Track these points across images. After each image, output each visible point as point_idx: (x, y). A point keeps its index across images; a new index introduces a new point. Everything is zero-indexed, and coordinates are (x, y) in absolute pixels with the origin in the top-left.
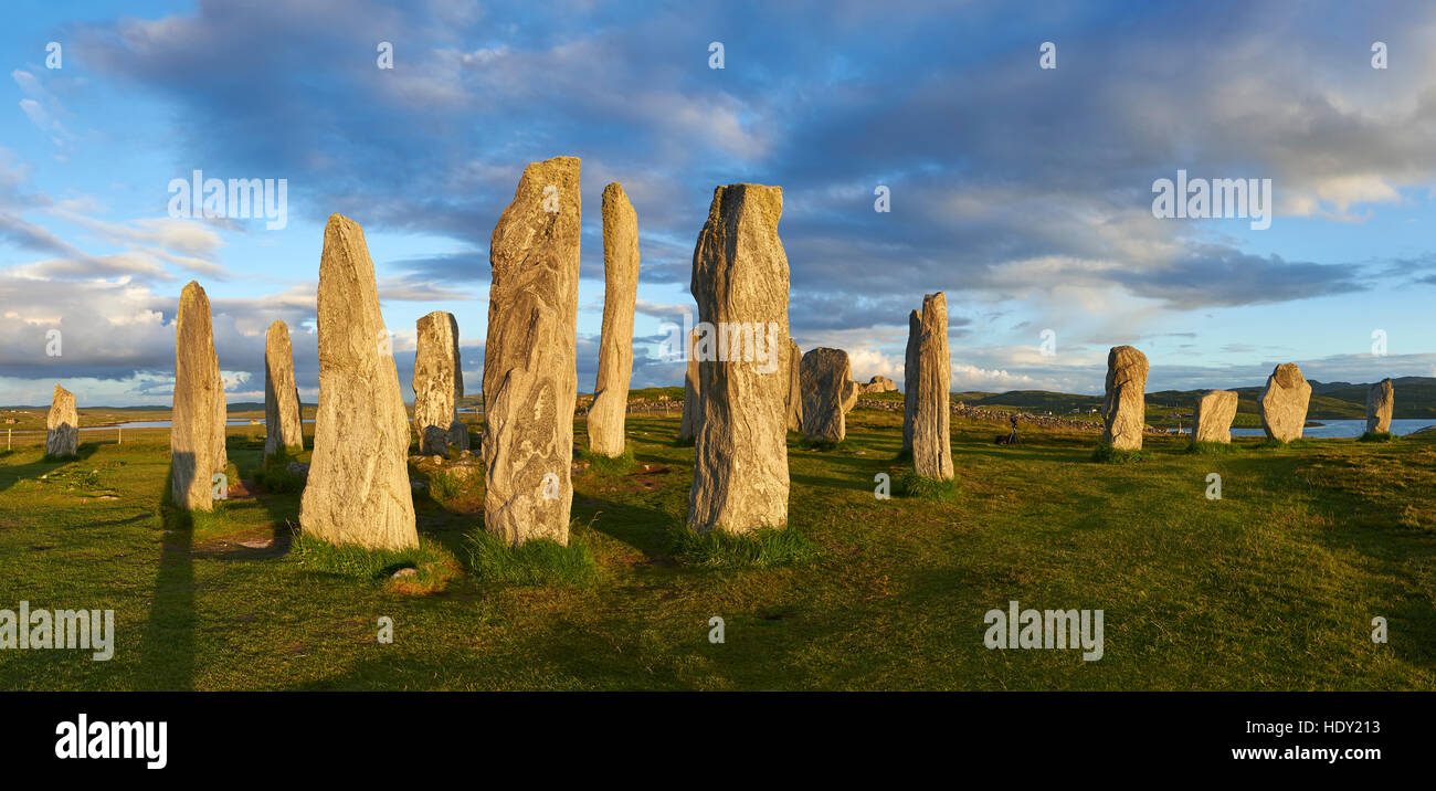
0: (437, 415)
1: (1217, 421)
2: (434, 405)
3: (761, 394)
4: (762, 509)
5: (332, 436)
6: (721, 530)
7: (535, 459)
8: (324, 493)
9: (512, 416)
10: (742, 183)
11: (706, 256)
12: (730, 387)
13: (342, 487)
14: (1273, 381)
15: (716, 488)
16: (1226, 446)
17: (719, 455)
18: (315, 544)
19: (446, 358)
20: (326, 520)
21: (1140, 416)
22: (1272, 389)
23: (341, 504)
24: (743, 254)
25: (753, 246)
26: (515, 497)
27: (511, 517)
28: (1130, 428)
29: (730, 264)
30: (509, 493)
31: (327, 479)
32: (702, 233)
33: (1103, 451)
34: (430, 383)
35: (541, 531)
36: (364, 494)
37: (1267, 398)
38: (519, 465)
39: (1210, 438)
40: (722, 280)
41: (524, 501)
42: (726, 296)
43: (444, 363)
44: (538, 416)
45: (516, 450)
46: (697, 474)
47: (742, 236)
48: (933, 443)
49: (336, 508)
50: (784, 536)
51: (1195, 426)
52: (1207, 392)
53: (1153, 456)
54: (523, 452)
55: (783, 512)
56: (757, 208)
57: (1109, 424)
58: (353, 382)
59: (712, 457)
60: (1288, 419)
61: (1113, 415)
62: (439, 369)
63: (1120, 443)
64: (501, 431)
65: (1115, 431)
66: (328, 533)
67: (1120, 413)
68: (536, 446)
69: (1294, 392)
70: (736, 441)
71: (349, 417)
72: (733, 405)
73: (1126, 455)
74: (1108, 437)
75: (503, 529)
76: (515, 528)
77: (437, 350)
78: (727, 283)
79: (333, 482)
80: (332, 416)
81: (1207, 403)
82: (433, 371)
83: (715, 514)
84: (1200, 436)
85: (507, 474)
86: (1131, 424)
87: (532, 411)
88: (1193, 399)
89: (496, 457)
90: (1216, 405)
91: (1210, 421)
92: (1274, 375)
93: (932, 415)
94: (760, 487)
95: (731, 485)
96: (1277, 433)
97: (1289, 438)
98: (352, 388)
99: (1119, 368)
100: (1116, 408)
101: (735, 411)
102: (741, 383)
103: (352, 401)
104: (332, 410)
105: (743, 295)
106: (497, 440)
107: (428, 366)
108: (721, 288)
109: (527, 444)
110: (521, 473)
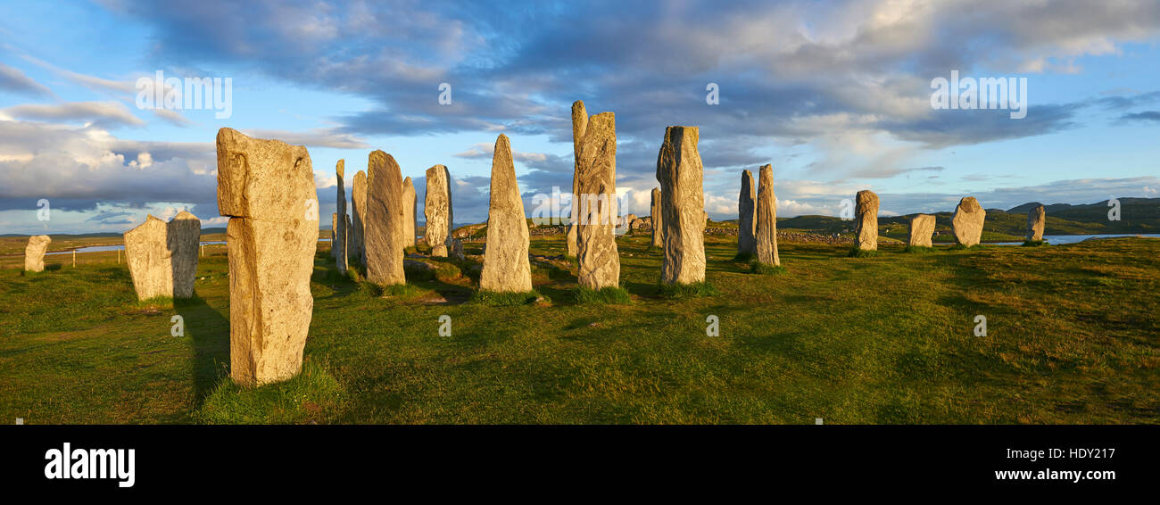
0: (439, 232)
1: (923, 234)
2: (437, 225)
3: (693, 223)
4: (695, 274)
5: (497, 241)
6: (679, 283)
7: (605, 252)
8: (494, 268)
9: (593, 234)
10: (680, 125)
11: (665, 160)
12: (681, 220)
13: (504, 265)
14: (959, 208)
15: (676, 265)
16: (928, 248)
17: (676, 251)
18: (490, 294)
19: (444, 194)
20: (495, 281)
21: (876, 231)
22: (959, 214)
23: (504, 273)
24: (684, 160)
25: (688, 156)
26: (595, 269)
27: (594, 277)
28: (870, 238)
29: (678, 165)
30: (592, 268)
31: (495, 262)
32: (661, 149)
33: (854, 251)
34: (435, 211)
35: (608, 283)
36: (515, 267)
37: (955, 219)
38: (596, 255)
39: (919, 243)
40: (675, 172)
41: (600, 270)
42: (677, 179)
43: (443, 199)
44: (605, 233)
45: (596, 248)
46: (665, 259)
47: (683, 152)
48: (768, 247)
49: (501, 275)
50: (706, 285)
51: (909, 236)
52: (916, 215)
53: (883, 254)
54: (599, 249)
55: (704, 275)
56: (689, 138)
57: (858, 236)
58: (509, 215)
59: (673, 252)
60: (970, 232)
61: (860, 231)
62: (440, 203)
63: (864, 247)
64: (588, 240)
65: (861, 239)
66: (496, 288)
67: (863, 229)
68: (605, 246)
69: (973, 216)
70: (684, 244)
71: (506, 232)
72: (682, 228)
73: (867, 253)
74: (857, 242)
75: (590, 283)
76: (596, 283)
77: (438, 190)
78: (677, 173)
79: (499, 263)
80: (497, 232)
81: (916, 223)
82: (437, 204)
83: (676, 276)
84: (913, 242)
85: (592, 259)
86: (870, 236)
87: (603, 231)
88: (907, 221)
89: (585, 252)
90: (921, 224)
91: (918, 233)
92: (960, 204)
93: (767, 231)
94: (695, 264)
95: (683, 263)
96: (963, 240)
97: (970, 244)
98: (508, 218)
99: (861, 202)
100: (861, 226)
101: (683, 231)
102: (685, 218)
103: (508, 224)
104: (496, 228)
105: (684, 178)
106: (587, 244)
107: (434, 200)
108: (674, 175)
109: (601, 245)
110: (598, 258)
